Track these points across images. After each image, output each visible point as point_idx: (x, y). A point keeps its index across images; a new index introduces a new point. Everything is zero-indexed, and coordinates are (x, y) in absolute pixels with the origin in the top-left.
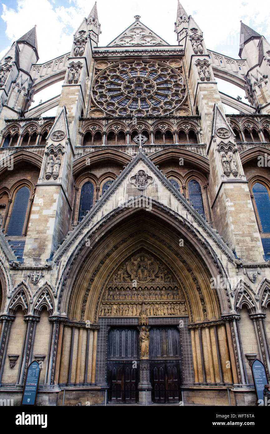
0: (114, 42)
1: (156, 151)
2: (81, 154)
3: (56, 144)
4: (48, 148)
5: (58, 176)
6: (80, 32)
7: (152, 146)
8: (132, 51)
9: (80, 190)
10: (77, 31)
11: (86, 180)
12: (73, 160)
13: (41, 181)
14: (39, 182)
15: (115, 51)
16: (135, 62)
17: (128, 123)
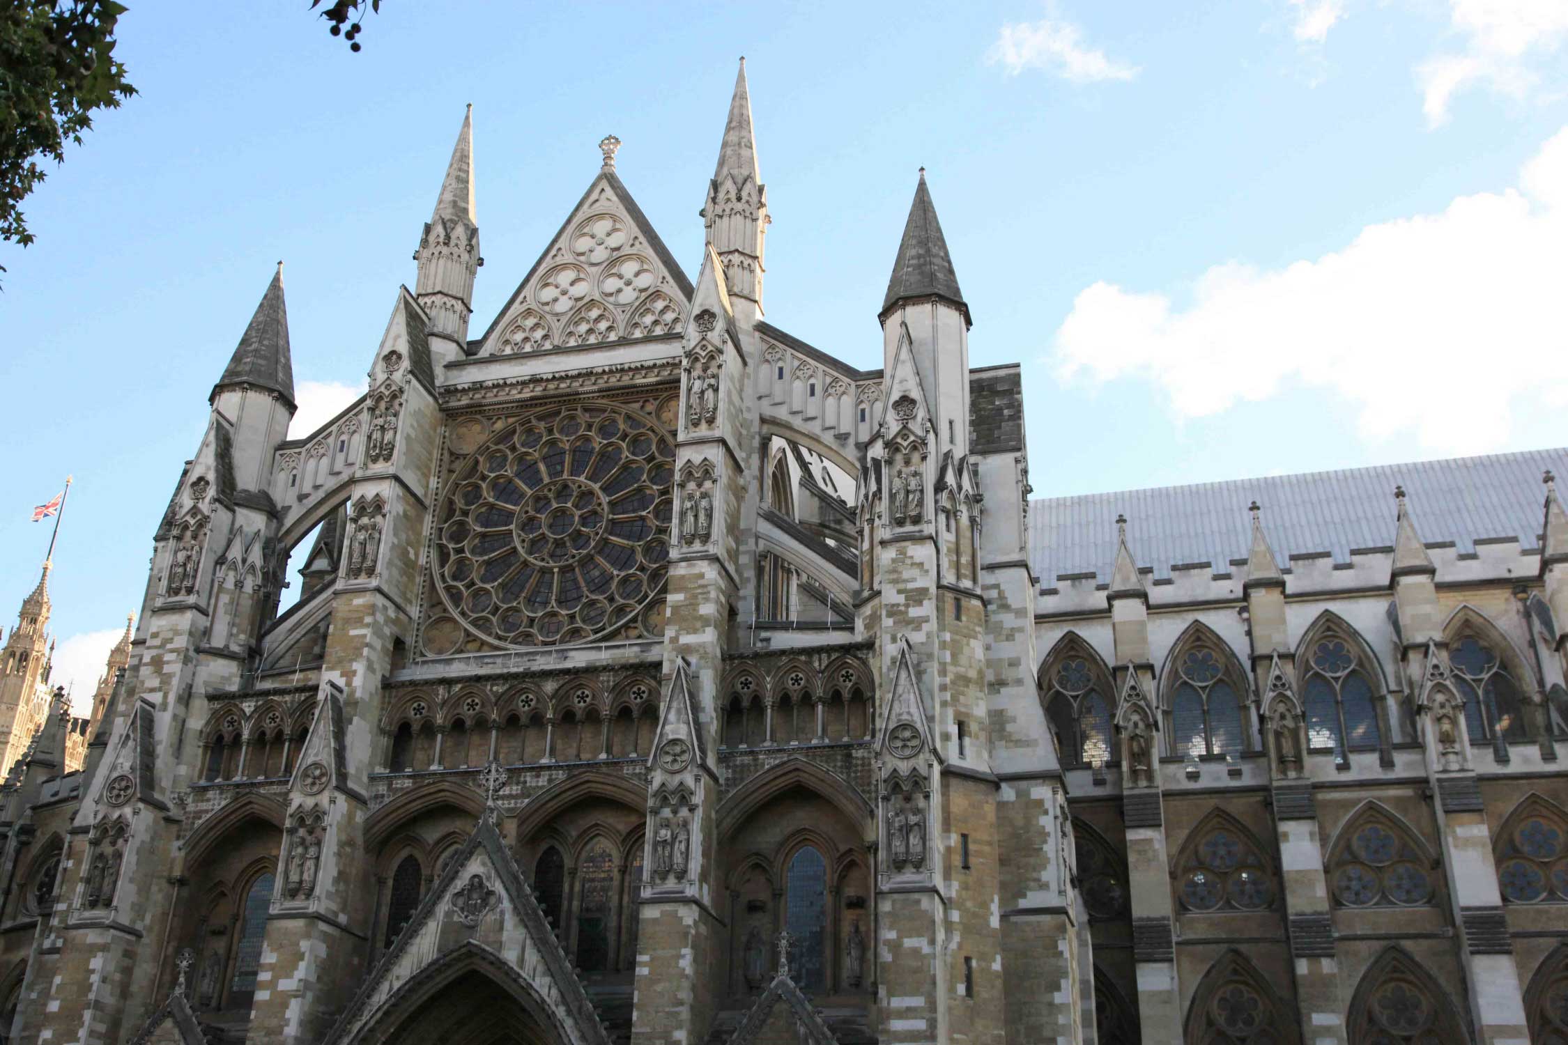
0: (520, 298)
1: (550, 781)
2: (383, 796)
3: (310, 802)
4: (291, 816)
5: (312, 889)
6: (387, 358)
7: (542, 768)
8: (550, 376)
9: (390, 883)
10: (378, 355)
11: (404, 853)
12: (360, 817)
13: (278, 906)
14: (274, 910)
15: (501, 382)
16: (563, 414)
17: (495, 694)
